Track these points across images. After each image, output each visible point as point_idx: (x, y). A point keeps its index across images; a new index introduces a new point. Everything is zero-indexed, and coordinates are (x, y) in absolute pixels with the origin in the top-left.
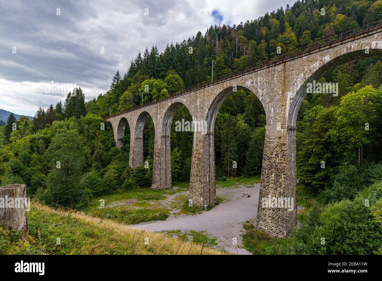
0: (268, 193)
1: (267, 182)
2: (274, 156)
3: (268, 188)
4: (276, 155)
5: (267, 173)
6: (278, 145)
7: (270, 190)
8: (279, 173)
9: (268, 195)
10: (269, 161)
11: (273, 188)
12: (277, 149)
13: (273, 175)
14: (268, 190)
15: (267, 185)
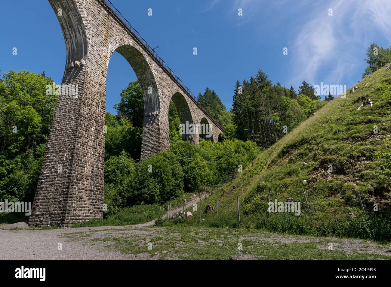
0: (86, 154)
1: (85, 138)
2: (94, 103)
3: (86, 147)
4: (96, 103)
5: (86, 124)
6: (99, 93)
7: (88, 149)
8: (99, 128)
9: (86, 156)
10: (90, 109)
11: (92, 147)
12: (98, 96)
13: (93, 129)
14: (87, 150)
15: (85, 142)
